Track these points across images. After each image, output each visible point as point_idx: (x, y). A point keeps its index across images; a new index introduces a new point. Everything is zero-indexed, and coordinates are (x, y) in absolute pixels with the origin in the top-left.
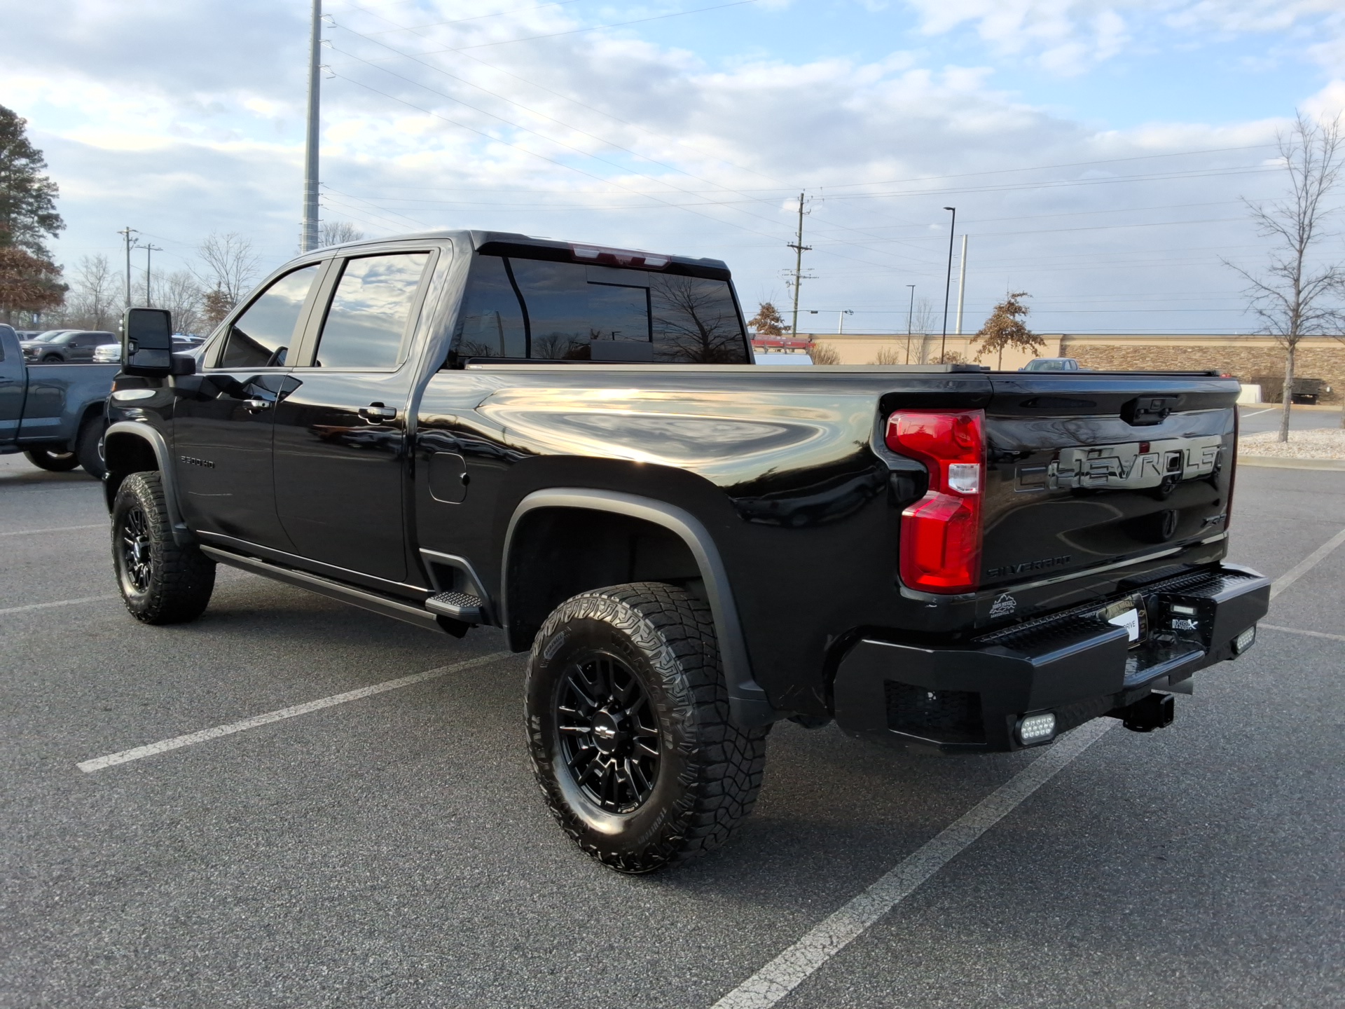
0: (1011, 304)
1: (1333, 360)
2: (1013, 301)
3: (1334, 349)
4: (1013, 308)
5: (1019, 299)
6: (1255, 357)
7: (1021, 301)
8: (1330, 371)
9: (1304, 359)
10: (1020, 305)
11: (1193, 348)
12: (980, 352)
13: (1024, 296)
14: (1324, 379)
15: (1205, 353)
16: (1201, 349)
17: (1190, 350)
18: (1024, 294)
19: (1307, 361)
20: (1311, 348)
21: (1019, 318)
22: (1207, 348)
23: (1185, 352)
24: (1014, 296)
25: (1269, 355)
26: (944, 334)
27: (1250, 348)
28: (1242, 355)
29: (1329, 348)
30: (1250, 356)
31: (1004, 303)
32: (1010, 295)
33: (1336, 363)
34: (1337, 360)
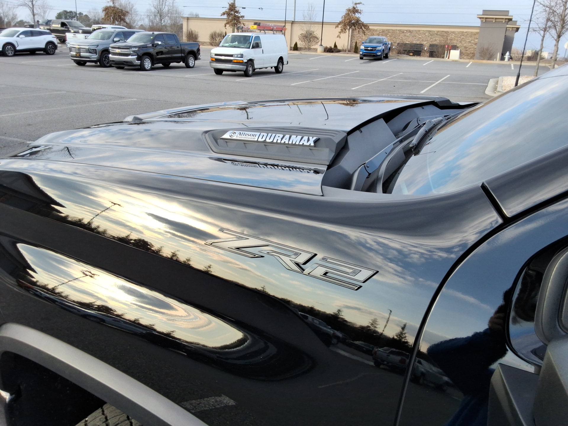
0: (354, 8)
1: (462, 37)
2: (355, 6)
3: (463, 32)
4: (355, 10)
5: (358, 5)
6: (431, 35)
7: (359, 7)
8: (461, 42)
9: (451, 36)
10: (358, 8)
11: (407, 30)
12: (340, 32)
13: (360, 4)
14: (458, 45)
15: (412, 33)
16: (410, 31)
17: (405, 32)
18: (360, 3)
19: (452, 37)
20: (454, 31)
21: (357, 15)
22: (413, 31)
23: (403, 32)
24: (356, 4)
25: (437, 34)
26: (323, 22)
27: (430, 31)
28: (426, 34)
29: (461, 32)
30: (430, 35)
31: (351, 8)
32: (354, 3)
33: (463, 38)
34: (464, 37)
